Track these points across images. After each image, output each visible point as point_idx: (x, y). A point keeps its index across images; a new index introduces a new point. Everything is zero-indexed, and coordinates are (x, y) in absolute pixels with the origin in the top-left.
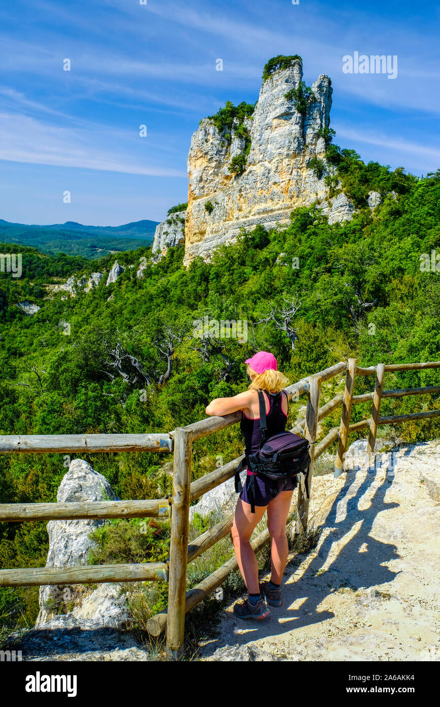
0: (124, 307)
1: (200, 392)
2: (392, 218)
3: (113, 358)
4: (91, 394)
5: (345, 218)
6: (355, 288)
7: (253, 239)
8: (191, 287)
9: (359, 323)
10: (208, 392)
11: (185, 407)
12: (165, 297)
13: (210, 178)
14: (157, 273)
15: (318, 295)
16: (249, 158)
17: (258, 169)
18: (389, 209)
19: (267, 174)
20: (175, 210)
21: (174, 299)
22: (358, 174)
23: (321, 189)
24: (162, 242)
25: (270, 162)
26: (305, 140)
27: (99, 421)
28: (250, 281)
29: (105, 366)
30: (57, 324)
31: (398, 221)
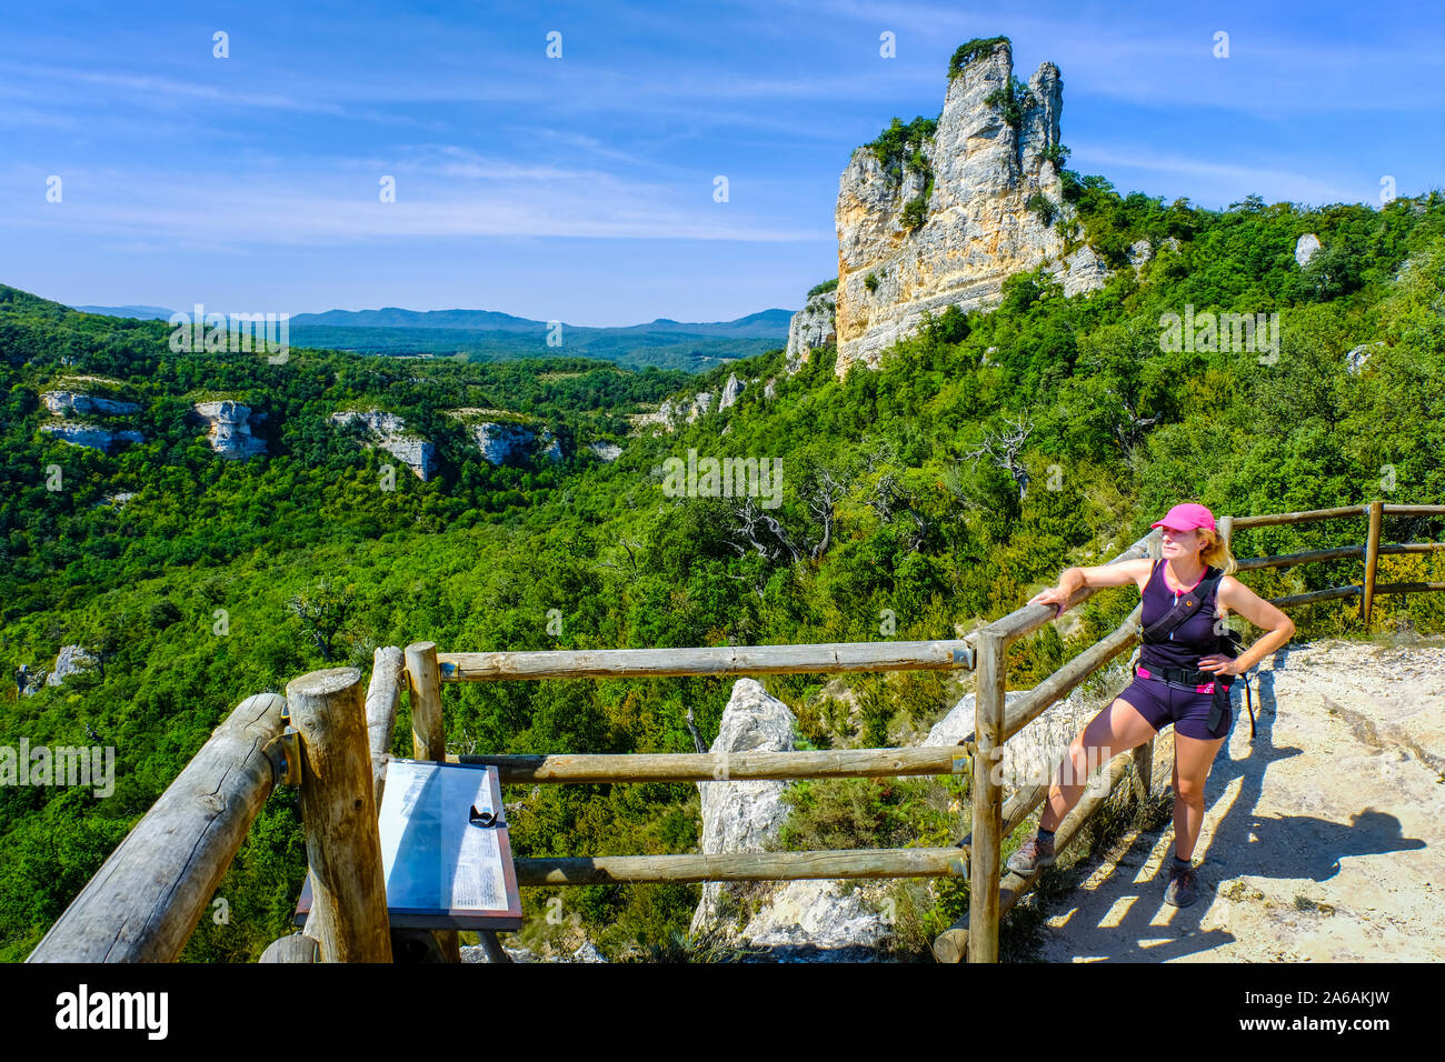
0: (748, 443)
1: (879, 570)
2: (1171, 281)
3: (742, 522)
4: (712, 577)
5: (1093, 285)
6: (1123, 396)
7: (943, 328)
8: (850, 407)
9: (1134, 451)
10: (891, 569)
11: (856, 594)
12: (809, 425)
13: (872, 237)
14: (795, 389)
15: (1062, 410)
16: (932, 203)
17: (947, 218)
18: (1165, 266)
19: (961, 225)
20: (819, 290)
21: (823, 428)
22: (1111, 214)
23: (1051, 242)
24: (801, 341)
25: (965, 206)
26: (1020, 166)
27: (723, 618)
28: (941, 394)
29: (730, 533)
30: (648, 474)
31: (1182, 285)
